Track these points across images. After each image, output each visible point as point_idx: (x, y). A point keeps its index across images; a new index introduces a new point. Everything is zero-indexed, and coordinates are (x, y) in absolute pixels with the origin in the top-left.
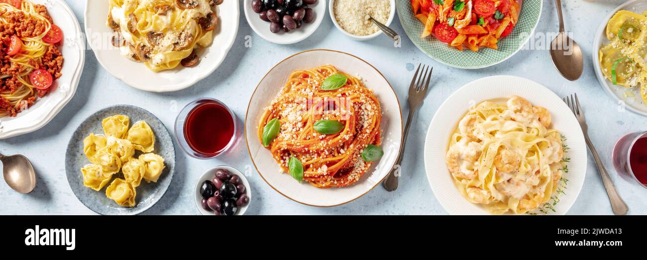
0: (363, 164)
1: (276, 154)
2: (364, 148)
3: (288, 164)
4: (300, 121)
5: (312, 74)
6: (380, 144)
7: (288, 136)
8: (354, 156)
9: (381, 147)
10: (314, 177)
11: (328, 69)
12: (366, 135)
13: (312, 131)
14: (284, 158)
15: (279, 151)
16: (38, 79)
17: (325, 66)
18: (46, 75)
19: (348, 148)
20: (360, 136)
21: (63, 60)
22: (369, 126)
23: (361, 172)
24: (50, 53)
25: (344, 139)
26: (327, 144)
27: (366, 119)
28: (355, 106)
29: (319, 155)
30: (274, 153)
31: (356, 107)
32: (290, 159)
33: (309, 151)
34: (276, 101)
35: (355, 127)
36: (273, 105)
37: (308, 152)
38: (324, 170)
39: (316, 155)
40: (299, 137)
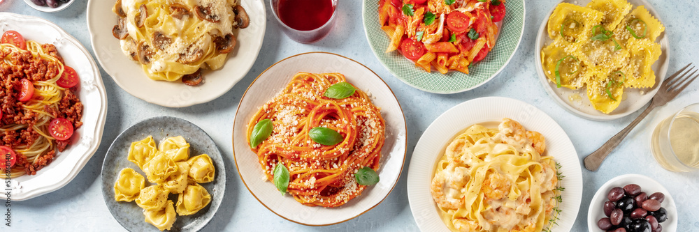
0: (355, 186)
1: (262, 158)
2: (359, 168)
3: (274, 172)
4: (295, 126)
5: (318, 79)
6: (378, 169)
7: (280, 140)
8: (347, 174)
9: (378, 173)
10: (299, 190)
11: (336, 76)
12: (363, 154)
13: (306, 138)
14: (271, 164)
15: (266, 154)
16: (57, 128)
17: (334, 74)
18: (66, 123)
19: (342, 164)
20: (356, 154)
21: (82, 107)
22: (369, 145)
23: (351, 194)
24: (67, 99)
25: (340, 152)
26: (320, 155)
27: (368, 137)
28: (359, 120)
29: (309, 165)
30: (260, 157)
31: (360, 122)
32: (276, 166)
33: (299, 158)
34: (273, 101)
35: (354, 143)
36: (269, 105)
37: (297, 159)
38: (312, 182)
39: (306, 164)
40: (291, 142)
